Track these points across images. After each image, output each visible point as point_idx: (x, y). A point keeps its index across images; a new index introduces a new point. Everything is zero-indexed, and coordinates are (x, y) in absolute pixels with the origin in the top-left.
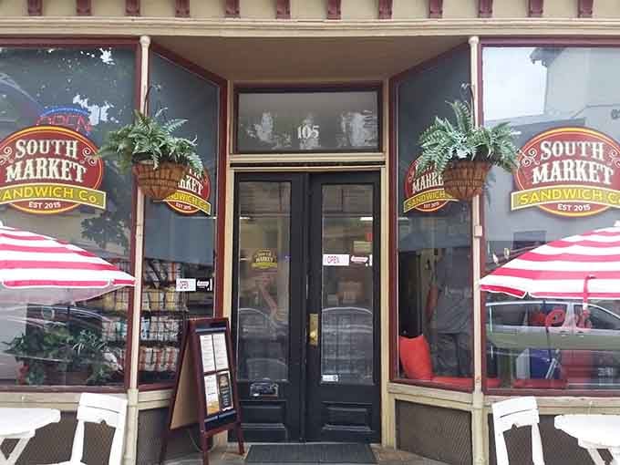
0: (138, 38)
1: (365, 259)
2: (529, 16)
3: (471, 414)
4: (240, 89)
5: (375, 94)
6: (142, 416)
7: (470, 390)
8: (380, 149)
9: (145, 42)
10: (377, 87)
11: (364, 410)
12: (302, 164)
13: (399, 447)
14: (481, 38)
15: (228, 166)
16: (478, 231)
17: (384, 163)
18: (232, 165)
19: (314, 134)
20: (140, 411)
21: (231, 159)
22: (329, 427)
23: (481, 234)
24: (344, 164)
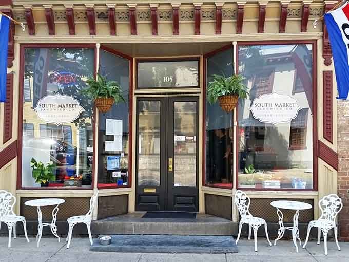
0: (95, 44)
1: (192, 138)
2: (258, 33)
3: (232, 198)
4: (138, 61)
5: (197, 62)
6: (100, 200)
7: (231, 188)
8: (198, 87)
9: (98, 46)
10: (198, 59)
11: (192, 198)
12: (165, 94)
13: (206, 213)
14: (238, 42)
15: (133, 94)
16: (235, 124)
17: (200, 93)
18: (135, 94)
19: (170, 80)
20: (99, 197)
21: (135, 91)
22: (176, 206)
23: (236, 125)
24: (183, 93)
